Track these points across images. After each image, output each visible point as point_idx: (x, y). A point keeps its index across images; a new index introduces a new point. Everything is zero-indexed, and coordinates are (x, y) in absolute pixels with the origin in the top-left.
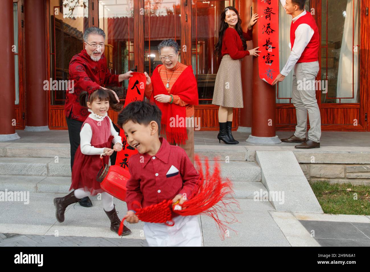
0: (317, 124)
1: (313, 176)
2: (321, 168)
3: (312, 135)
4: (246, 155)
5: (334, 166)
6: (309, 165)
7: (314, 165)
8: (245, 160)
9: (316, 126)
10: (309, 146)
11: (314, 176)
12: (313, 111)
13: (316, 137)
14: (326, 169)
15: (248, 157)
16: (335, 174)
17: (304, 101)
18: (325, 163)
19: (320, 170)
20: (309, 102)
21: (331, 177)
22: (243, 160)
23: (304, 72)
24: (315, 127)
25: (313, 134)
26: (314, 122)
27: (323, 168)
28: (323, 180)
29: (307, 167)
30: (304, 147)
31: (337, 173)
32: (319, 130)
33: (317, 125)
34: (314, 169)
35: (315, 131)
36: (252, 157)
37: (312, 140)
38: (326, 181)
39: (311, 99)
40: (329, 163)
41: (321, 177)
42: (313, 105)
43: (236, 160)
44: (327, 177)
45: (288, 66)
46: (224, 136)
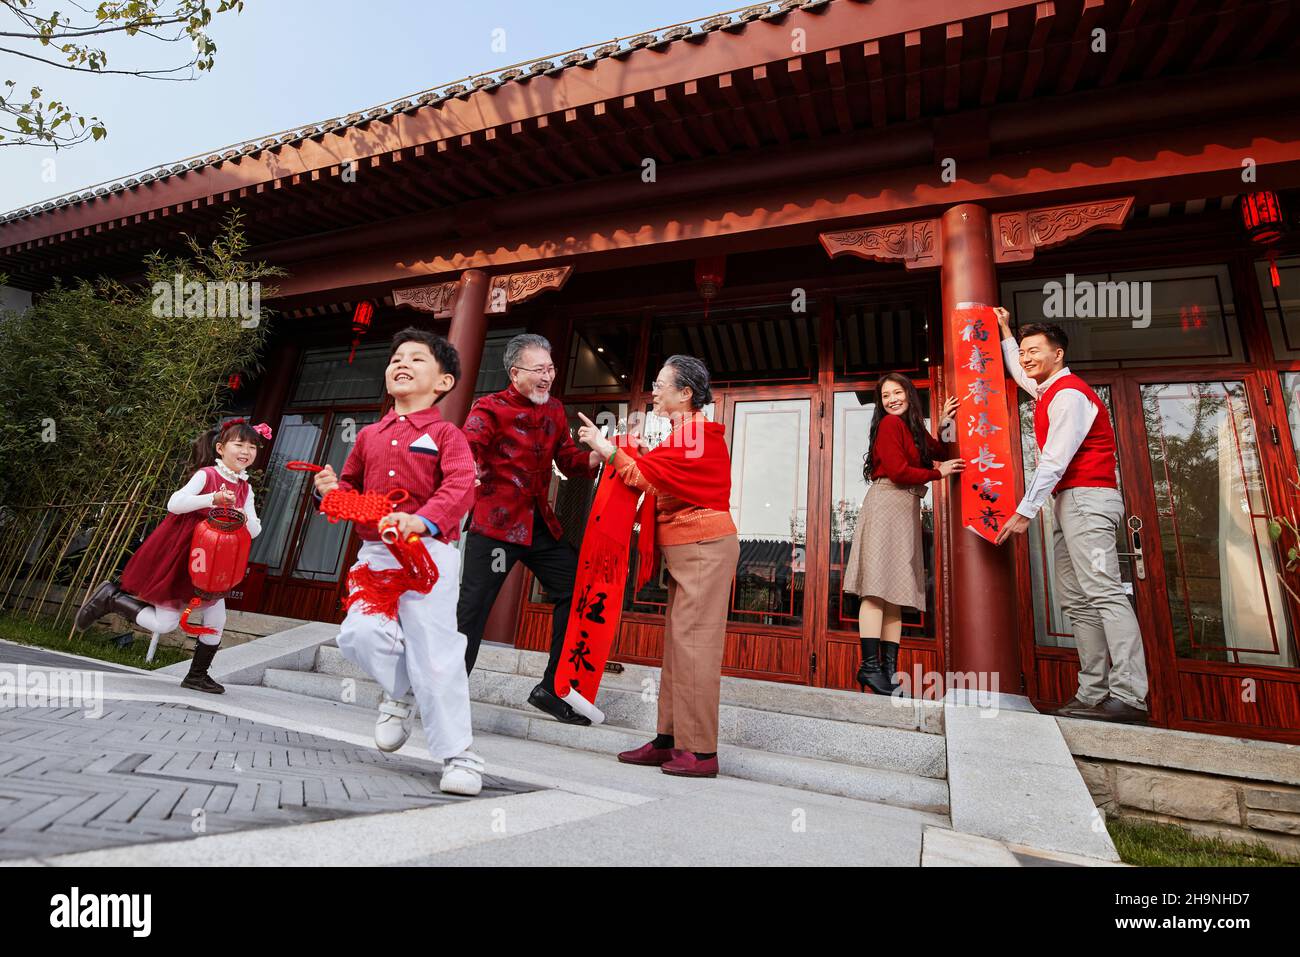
0: (1132, 654)
1: (1128, 803)
2: (1153, 782)
3: (1121, 686)
4: (917, 714)
5: (1197, 779)
6: (1111, 769)
7: (1129, 771)
8: (914, 727)
9: (1130, 658)
10: (1109, 715)
11: (1133, 803)
12: (1117, 615)
13: (1132, 691)
14: (1172, 787)
15: (923, 719)
16: (1205, 809)
17: (1088, 589)
18: (1165, 765)
19: (1152, 788)
20: (1102, 589)
21: (1190, 817)
22: (908, 727)
23: (1082, 508)
24: (1125, 662)
25: (1122, 680)
26: (1123, 646)
27: (1158, 781)
28: (1162, 820)
29: (1106, 771)
30: (1095, 714)
31: (1213, 804)
32: (1141, 674)
33: (1133, 658)
34: (1128, 782)
35: (1128, 673)
36: (933, 721)
37: (1121, 699)
38: (1173, 825)
39: (1107, 583)
40: (1179, 767)
41: (1157, 810)
42: (1113, 598)
43: (886, 724)
44: (1177, 814)
45: (1035, 491)
46: (873, 675)
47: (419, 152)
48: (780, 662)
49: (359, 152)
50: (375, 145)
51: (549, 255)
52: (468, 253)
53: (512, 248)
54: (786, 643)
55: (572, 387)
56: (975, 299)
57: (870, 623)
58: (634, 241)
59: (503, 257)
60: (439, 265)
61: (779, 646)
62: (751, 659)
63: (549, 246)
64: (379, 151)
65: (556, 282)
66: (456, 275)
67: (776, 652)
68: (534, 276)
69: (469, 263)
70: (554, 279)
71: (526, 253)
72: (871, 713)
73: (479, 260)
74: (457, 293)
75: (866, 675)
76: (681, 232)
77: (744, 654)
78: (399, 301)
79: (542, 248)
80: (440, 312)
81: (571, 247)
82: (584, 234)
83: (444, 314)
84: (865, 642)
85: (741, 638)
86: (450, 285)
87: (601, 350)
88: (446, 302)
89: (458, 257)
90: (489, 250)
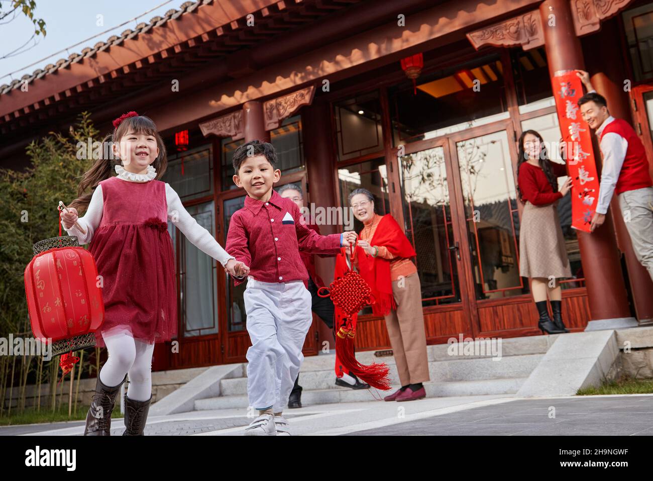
6: (645, 351)
23: (629, 205)
46: (546, 323)
47: (191, 44)
48: (521, 321)
49: (151, 49)
50: (161, 42)
51: (299, 82)
52: (243, 90)
53: (272, 80)
54: (522, 307)
55: (344, 154)
56: (566, 67)
57: (538, 293)
58: (351, 62)
59: (268, 88)
60: (227, 101)
61: (519, 310)
62: (502, 322)
63: (296, 75)
64: (165, 46)
65: (307, 99)
66: (239, 107)
67: (517, 313)
68: (291, 97)
69: (247, 97)
70: (305, 97)
71: (282, 83)
72: (525, 348)
73: (252, 92)
74: (243, 120)
75: (542, 324)
76: (379, 51)
77: (497, 320)
78: (205, 132)
79: (292, 76)
80: (236, 135)
81: (311, 73)
82: (316, 62)
83: (239, 136)
84: (538, 304)
85: (493, 310)
86: (237, 114)
87: (361, 112)
88: (237, 127)
89: (238, 93)
90: (258, 85)
